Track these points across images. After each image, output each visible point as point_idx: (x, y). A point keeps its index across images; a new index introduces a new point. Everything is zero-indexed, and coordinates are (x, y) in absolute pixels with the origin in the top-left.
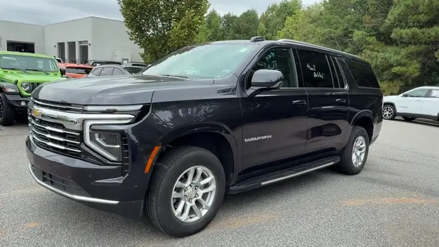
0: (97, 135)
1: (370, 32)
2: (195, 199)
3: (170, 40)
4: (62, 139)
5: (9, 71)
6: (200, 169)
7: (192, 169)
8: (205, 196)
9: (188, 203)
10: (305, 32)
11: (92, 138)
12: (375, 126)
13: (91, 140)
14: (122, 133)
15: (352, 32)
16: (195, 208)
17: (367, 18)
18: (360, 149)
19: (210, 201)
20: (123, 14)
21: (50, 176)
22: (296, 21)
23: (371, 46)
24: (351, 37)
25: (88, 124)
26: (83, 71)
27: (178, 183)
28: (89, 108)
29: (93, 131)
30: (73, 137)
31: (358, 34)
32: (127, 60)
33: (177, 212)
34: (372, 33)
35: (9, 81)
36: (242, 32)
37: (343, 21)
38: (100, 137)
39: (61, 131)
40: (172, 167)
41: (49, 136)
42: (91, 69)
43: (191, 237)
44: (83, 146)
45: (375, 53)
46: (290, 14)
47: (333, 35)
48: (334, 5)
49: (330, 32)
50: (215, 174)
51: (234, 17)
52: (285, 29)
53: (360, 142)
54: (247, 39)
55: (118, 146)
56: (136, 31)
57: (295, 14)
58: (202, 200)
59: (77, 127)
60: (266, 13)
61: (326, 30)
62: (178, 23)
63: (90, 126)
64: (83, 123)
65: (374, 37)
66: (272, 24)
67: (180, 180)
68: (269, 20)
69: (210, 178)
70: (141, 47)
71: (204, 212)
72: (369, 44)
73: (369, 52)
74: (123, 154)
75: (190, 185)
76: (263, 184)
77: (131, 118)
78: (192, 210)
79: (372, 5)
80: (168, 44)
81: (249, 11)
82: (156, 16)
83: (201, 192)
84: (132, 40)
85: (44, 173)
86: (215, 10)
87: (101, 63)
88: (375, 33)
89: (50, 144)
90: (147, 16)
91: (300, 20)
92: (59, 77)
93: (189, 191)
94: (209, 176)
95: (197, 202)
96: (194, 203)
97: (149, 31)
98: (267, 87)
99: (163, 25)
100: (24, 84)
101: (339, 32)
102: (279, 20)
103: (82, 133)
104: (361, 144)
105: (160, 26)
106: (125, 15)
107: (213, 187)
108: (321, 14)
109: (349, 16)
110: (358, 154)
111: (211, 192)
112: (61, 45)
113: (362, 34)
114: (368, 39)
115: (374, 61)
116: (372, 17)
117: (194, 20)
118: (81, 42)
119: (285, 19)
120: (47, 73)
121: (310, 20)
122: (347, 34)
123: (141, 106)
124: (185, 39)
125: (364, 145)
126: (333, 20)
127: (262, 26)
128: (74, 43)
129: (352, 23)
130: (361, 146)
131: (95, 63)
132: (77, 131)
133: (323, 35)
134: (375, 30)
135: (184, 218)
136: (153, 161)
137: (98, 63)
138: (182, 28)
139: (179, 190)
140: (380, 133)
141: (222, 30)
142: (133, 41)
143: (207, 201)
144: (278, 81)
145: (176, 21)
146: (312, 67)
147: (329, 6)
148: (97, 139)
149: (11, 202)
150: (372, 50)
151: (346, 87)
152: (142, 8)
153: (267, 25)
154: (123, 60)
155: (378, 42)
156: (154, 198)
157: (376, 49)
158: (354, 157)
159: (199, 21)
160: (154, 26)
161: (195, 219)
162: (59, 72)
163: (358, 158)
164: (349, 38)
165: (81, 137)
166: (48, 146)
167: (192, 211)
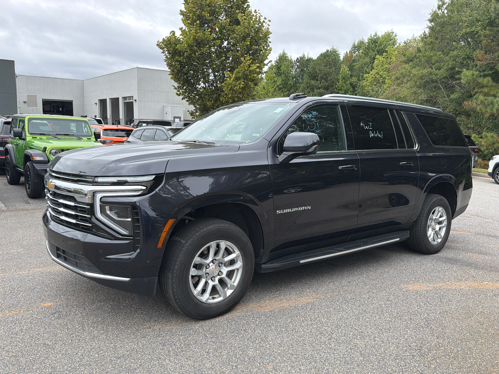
0: (107, 208)
1: (484, 71)
2: (218, 277)
3: (223, 93)
4: (73, 213)
5: (38, 137)
6: (223, 244)
7: (213, 244)
8: (230, 274)
9: (210, 281)
10: (398, 75)
11: (103, 211)
12: (460, 193)
13: (101, 213)
14: (134, 206)
15: (459, 73)
16: (219, 288)
17: (478, 53)
18: (440, 223)
19: (236, 280)
20: (168, 65)
21: (64, 252)
22: (389, 60)
23: (486, 90)
24: (460, 79)
25: (99, 196)
26: (123, 134)
27: (197, 259)
28: (100, 180)
29: (104, 203)
30: (83, 210)
31: (466, 75)
32: (180, 118)
33: (196, 292)
34: (486, 73)
35: (37, 148)
36: (319, 78)
37: (447, 58)
38: (111, 210)
39: (72, 204)
40: (190, 242)
41: (62, 209)
42: (132, 131)
43: (213, 321)
44: (94, 220)
45: (490, 99)
46: (381, 52)
47: (434, 77)
48: (437, 38)
49: (431, 74)
50: (240, 249)
51: (310, 60)
52: (374, 72)
53: (439, 213)
54: (284, 96)
55: (130, 220)
56: (183, 85)
57: (386, 52)
58: (227, 279)
59: (87, 200)
60: (350, 52)
61: (425, 71)
62: (232, 74)
63: (101, 198)
64: (94, 196)
65: (489, 78)
66: (357, 65)
67: (199, 256)
68: (354, 61)
69: (236, 254)
70: (190, 104)
71: (229, 292)
72: (483, 87)
73: (481, 97)
74: (135, 228)
75: (212, 261)
76: (301, 262)
77: (142, 190)
78: (214, 288)
79: (485, 36)
80: (221, 99)
81: (328, 51)
82: (207, 66)
83: (225, 270)
84: (179, 95)
85: (58, 249)
86: (286, 52)
87: (148, 123)
88: (491, 72)
89: (63, 218)
90: (196, 66)
91: (394, 59)
92: (92, 143)
93: (211, 268)
94: (234, 252)
95: (221, 281)
96: (217, 282)
97: (199, 85)
98: (303, 151)
99: (215, 76)
100: (53, 151)
101: (442, 73)
102: (367, 60)
103: (92, 205)
104: (441, 217)
105: (212, 77)
106: (170, 65)
107: (239, 264)
108: (419, 51)
109: (455, 53)
110: (437, 229)
111: (238, 269)
112: (103, 102)
113: (473, 75)
114: (480, 80)
115: (488, 110)
116: (486, 53)
117: (251, 68)
118: (125, 98)
119: (374, 58)
120: (79, 138)
121: (404, 59)
122: (453, 75)
123: (154, 177)
124: (240, 93)
125: (444, 218)
126: (435, 58)
127: (345, 69)
128: (118, 99)
129: (459, 60)
130: (441, 219)
131: (140, 123)
132: (87, 204)
133: (421, 78)
134: (491, 69)
135: (205, 298)
136: (167, 234)
137: (144, 122)
138: (237, 79)
139: (198, 267)
140: (470, 203)
141: (295, 77)
142: (181, 97)
143: (233, 280)
144: (314, 144)
145: (230, 71)
146: (367, 125)
147: (429, 40)
148: (108, 212)
149: (29, 280)
150: (486, 95)
151: (416, 147)
152: (189, 57)
153: (351, 68)
154: (175, 118)
155: (494, 84)
156: (170, 276)
157: (492, 93)
158: (430, 233)
159: (258, 70)
160: (204, 78)
161: (218, 299)
162: (93, 136)
163: (437, 233)
164: (456, 79)
165: (91, 210)
166: (62, 220)
167: (214, 290)
